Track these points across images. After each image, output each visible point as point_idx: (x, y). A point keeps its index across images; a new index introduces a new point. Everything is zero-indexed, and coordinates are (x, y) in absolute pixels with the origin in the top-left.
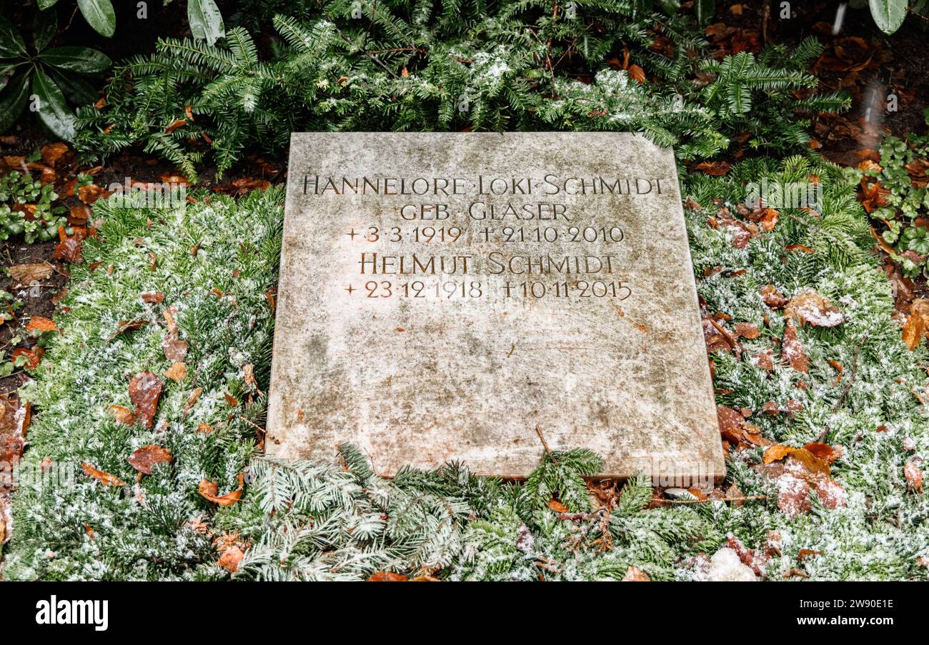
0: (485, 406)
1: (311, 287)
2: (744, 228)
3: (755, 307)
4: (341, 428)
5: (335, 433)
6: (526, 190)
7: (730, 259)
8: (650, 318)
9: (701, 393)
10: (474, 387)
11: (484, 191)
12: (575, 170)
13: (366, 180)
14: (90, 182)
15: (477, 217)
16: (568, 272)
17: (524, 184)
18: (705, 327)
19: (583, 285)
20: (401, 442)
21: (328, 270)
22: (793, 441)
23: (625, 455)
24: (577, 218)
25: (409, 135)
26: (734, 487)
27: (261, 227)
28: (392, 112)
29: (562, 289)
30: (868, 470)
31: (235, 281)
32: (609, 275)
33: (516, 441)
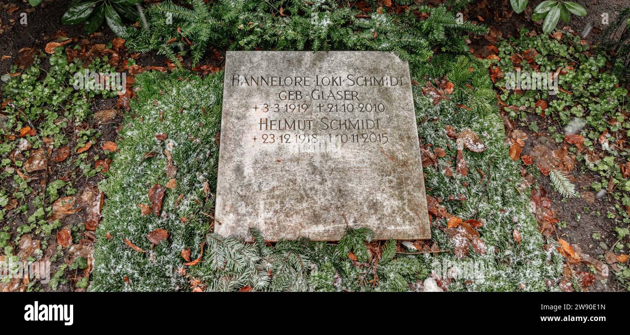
0: (319, 202)
1: (236, 137)
2: (438, 93)
3: (443, 138)
4: (250, 215)
5: (247, 218)
6: (339, 83)
7: (432, 112)
8: (397, 153)
9: (420, 195)
10: (313, 192)
11: (319, 84)
12: (362, 73)
13: (262, 78)
14: (134, 63)
15: (316, 98)
16: (359, 128)
17: (338, 80)
18: (421, 152)
19: (365, 136)
20: (279, 222)
21: (244, 128)
22: (461, 216)
23: (385, 229)
24: (363, 99)
25: (283, 53)
26: (435, 244)
27: (213, 96)
28: (275, 41)
29: (355, 138)
30: (496, 233)
31: (201, 129)
32: (378, 130)
33: (333, 222)
